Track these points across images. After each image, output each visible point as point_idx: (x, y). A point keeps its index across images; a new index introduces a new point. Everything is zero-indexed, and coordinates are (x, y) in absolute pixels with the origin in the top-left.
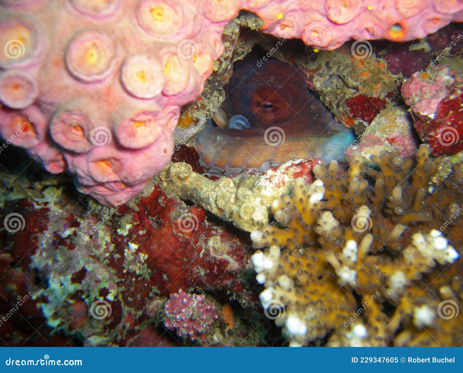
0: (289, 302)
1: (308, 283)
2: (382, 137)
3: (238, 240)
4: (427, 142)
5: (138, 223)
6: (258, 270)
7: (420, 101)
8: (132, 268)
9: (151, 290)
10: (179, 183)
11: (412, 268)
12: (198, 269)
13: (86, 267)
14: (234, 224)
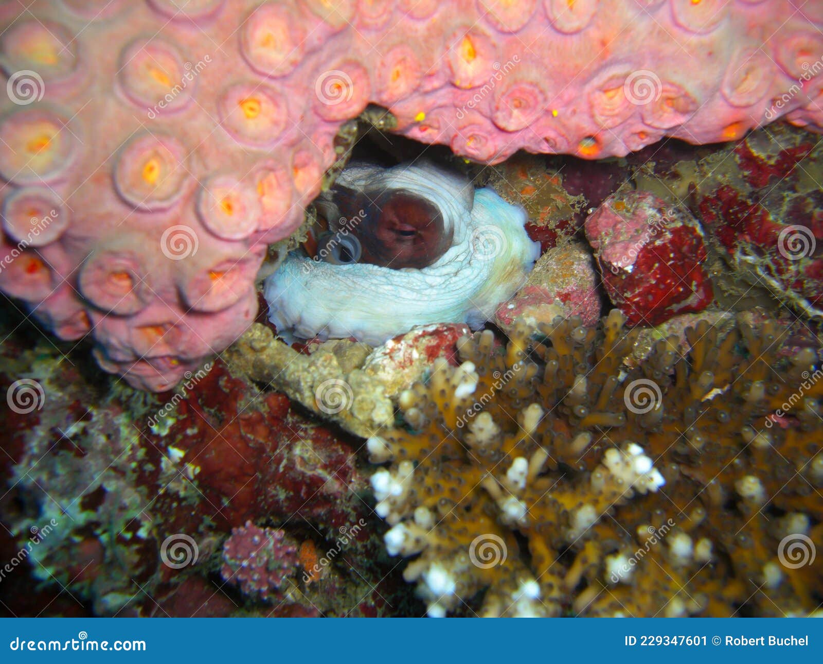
0: (428, 546)
1: (453, 518)
2: (552, 291)
3: (339, 447)
4: (619, 306)
5: (185, 416)
6: (379, 497)
7: (612, 244)
8: (172, 485)
9: (202, 521)
10: (250, 356)
11: (601, 499)
12: (275, 489)
13: (105, 485)
14: (341, 425)
